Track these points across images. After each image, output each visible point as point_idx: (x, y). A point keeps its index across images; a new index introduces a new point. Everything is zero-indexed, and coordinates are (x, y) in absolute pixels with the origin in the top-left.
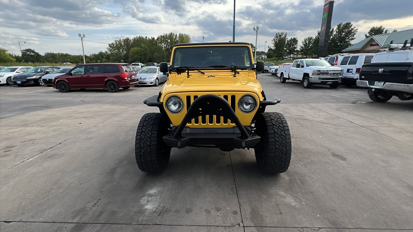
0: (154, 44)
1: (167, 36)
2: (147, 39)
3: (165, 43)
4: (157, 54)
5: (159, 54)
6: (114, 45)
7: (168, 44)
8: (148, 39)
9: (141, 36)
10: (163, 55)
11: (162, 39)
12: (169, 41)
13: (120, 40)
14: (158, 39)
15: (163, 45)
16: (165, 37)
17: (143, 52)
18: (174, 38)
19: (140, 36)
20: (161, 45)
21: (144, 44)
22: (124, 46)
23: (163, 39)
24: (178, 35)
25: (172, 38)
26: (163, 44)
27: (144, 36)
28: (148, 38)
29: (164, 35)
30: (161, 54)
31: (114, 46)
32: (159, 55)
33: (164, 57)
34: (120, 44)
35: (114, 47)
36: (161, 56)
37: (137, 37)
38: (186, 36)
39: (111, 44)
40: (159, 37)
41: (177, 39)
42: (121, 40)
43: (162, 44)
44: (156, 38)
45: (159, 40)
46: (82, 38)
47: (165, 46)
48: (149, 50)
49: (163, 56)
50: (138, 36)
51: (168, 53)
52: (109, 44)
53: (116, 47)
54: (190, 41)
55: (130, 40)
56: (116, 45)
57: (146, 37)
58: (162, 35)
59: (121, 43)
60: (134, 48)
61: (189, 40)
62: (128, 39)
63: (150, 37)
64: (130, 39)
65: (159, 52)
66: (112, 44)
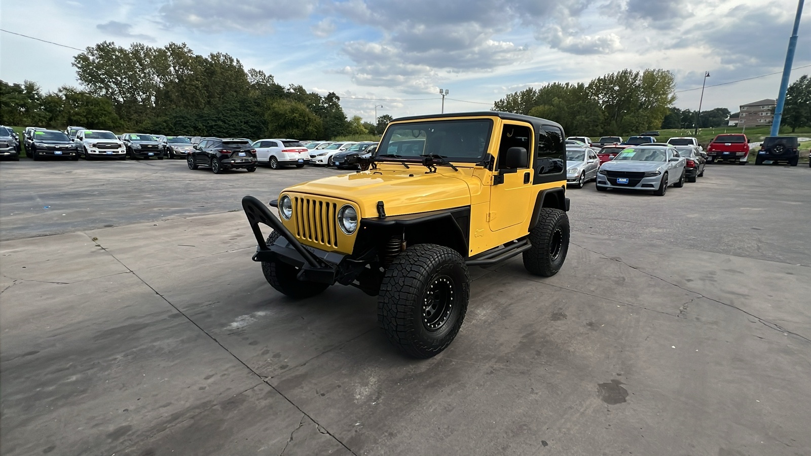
0: (579, 98)
1: (613, 78)
2: (569, 87)
3: (605, 94)
4: (582, 118)
5: (587, 118)
6: (503, 102)
7: (612, 95)
8: (571, 87)
9: (557, 83)
10: (596, 120)
11: (600, 86)
12: (617, 88)
13: (516, 93)
14: (591, 86)
15: (601, 99)
16: (609, 80)
17: (555, 114)
18: (629, 82)
19: (555, 83)
20: (596, 98)
21: (558, 98)
22: (522, 103)
23: (602, 85)
24: (641, 74)
25: (625, 82)
26: (600, 96)
27: (563, 83)
28: (570, 85)
29: (606, 76)
30: (591, 117)
31: (503, 104)
32: (586, 120)
33: (598, 124)
34: (515, 100)
35: (503, 108)
36: (591, 121)
37: (549, 85)
38: (662, 74)
39: (498, 102)
40: (594, 82)
41: (637, 82)
42: (518, 94)
43: (598, 97)
44: (586, 85)
45: (592, 88)
46: (443, 96)
47: (606, 100)
48: (566, 109)
49: (594, 121)
50: (552, 83)
51: (607, 115)
52: (495, 102)
53: (506, 107)
54: (673, 84)
55: (535, 92)
56: (508, 102)
57: (566, 84)
58: (602, 77)
59: (517, 99)
60: (538, 107)
61: (669, 83)
62: (530, 91)
63: (574, 83)
64: (534, 90)
65: (587, 113)
66: (501, 101)
